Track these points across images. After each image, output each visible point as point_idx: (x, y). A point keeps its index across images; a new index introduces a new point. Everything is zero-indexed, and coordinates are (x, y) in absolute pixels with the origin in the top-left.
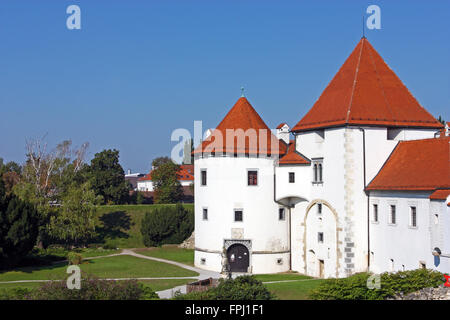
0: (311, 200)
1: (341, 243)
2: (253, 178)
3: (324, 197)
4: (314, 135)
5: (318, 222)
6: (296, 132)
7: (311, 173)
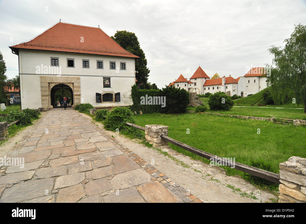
0: (194, 88)
2: (185, 85)
3: (197, 88)
4: (194, 79)
5: (195, 91)
6: (190, 79)
7: (194, 84)
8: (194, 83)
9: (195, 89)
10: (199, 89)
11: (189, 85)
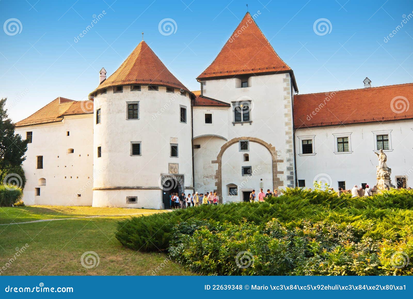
1: (282, 173)
3: (253, 136)
4: (234, 82)
5: (242, 158)
6: (202, 79)
7: (230, 113)
8: (232, 109)
9: (244, 146)
10: (269, 147)
11: (200, 112)
